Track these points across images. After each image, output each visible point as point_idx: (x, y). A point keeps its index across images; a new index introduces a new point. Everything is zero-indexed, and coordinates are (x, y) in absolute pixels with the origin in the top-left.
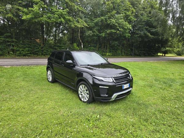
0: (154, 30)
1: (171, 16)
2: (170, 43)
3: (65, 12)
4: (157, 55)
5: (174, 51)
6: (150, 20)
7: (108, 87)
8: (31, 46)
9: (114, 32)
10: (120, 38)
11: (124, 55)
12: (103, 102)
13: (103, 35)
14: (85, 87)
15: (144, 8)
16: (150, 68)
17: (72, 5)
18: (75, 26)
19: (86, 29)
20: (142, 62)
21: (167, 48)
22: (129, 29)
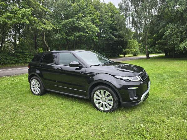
0: (116, 33)
3: (29, 11)
6: (113, 24)
7: (137, 88)
9: (83, 35)
14: (105, 92)
18: (43, 28)
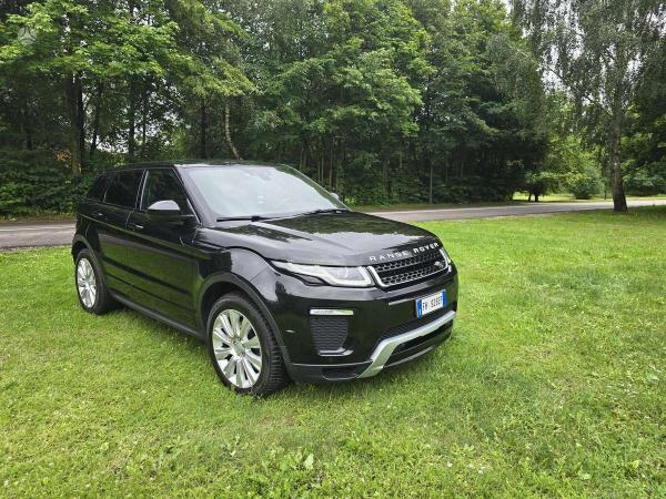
0: (498, 109)
1: (555, 56)
2: (552, 156)
3: (163, 34)
4: (511, 199)
5: (568, 181)
6: (483, 74)
7: (350, 313)
8: (28, 173)
9: (359, 117)
10: (382, 138)
11: (397, 200)
12: (332, 383)
13: (320, 125)
14: (241, 319)
15: (460, 31)
16: (499, 237)
17: (191, 11)
18: (206, 89)
19: (252, 104)
20: (464, 221)
21: (545, 174)
22: (414, 104)
